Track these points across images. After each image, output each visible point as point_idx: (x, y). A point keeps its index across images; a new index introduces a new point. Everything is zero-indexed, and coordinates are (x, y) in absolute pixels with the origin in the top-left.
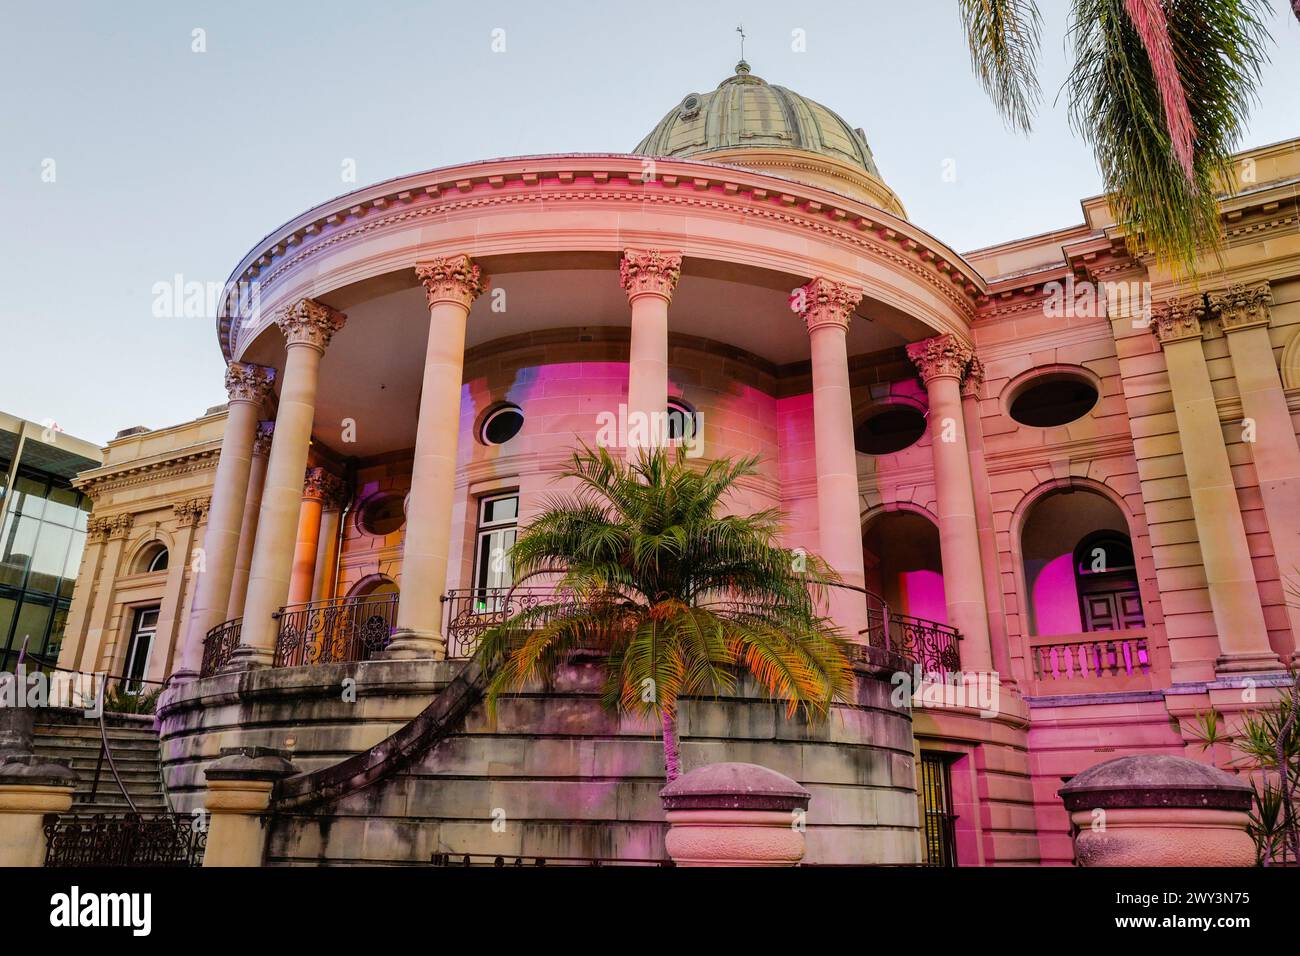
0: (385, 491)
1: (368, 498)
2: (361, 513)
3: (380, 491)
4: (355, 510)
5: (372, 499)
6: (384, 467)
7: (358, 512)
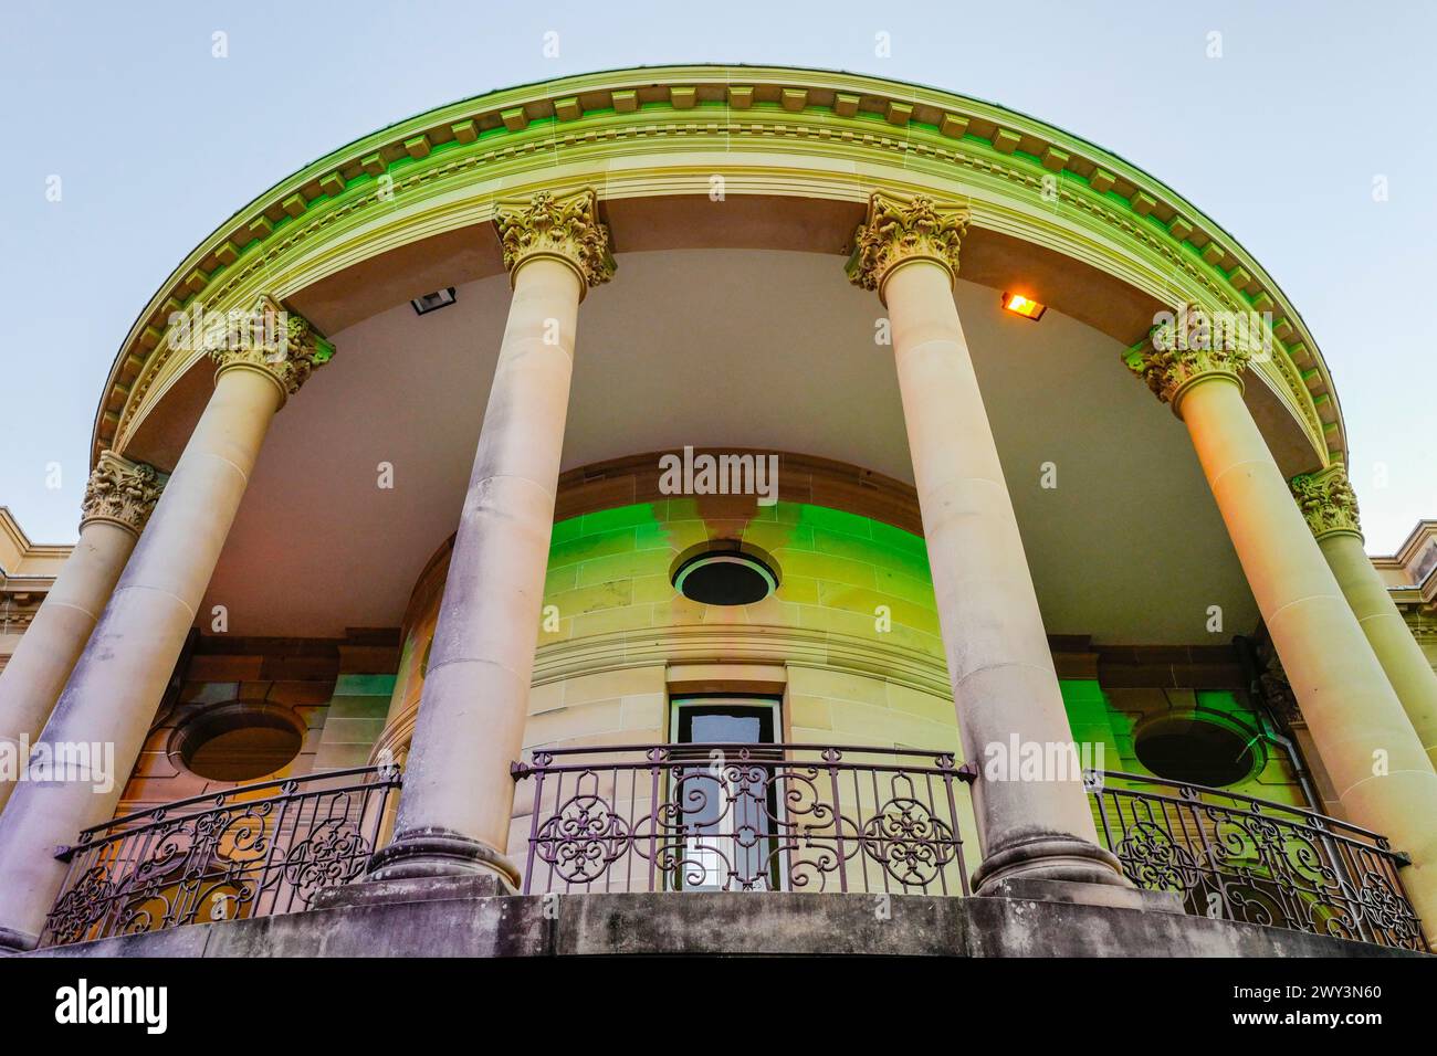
0: (247, 702)
1: (206, 709)
2: (182, 734)
3: (237, 701)
4: (174, 724)
5: (217, 712)
6: (259, 660)
7: (176, 730)
